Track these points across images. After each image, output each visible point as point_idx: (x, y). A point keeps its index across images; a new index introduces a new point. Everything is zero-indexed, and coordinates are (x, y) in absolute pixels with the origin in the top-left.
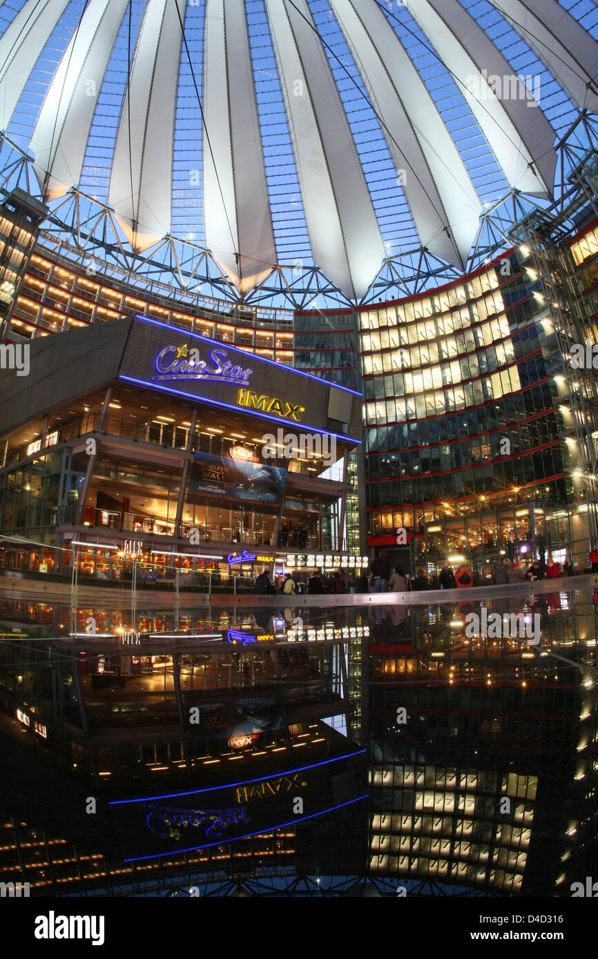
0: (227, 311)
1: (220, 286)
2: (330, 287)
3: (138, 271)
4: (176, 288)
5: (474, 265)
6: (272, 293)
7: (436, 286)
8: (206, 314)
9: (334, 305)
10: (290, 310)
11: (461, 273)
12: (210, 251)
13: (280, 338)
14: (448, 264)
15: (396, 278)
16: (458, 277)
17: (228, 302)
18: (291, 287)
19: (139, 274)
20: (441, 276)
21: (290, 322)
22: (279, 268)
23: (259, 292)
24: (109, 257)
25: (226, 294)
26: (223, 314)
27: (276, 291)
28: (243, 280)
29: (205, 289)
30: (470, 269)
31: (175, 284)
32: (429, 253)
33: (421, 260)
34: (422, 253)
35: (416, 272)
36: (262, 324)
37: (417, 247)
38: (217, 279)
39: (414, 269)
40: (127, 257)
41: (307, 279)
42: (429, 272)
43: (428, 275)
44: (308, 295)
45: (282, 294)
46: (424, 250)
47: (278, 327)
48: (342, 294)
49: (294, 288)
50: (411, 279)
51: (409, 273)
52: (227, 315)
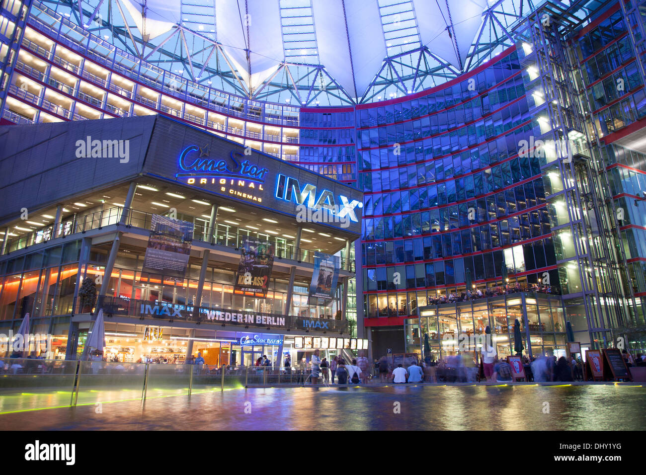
0: (237, 105)
1: (231, 80)
2: (333, 84)
3: (148, 59)
4: (188, 80)
5: (472, 63)
6: (279, 89)
7: (433, 86)
8: (217, 107)
9: (336, 102)
10: (296, 107)
11: (459, 72)
12: (221, 44)
13: (286, 133)
14: (445, 62)
15: (395, 76)
16: (455, 76)
17: (239, 97)
18: (297, 84)
19: (149, 62)
20: (438, 75)
21: (296, 119)
22: (286, 65)
23: (267, 87)
24: (116, 40)
25: (236, 89)
26: (233, 108)
27: (283, 87)
28: (253, 75)
29: (216, 82)
30: (468, 68)
31: (187, 76)
32: (429, 53)
33: (420, 59)
34: (422, 53)
35: (415, 71)
36: (270, 119)
37: (418, 46)
38: (227, 73)
39: (413, 68)
40: (137, 43)
41: (312, 76)
42: (427, 70)
43: (426, 73)
44: (312, 92)
45: (287, 91)
46: (423, 49)
47: (285, 122)
48: (344, 92)
49: (300, 85)
50: (409, 78)
51: (408, 72)
52: (237, 109)
